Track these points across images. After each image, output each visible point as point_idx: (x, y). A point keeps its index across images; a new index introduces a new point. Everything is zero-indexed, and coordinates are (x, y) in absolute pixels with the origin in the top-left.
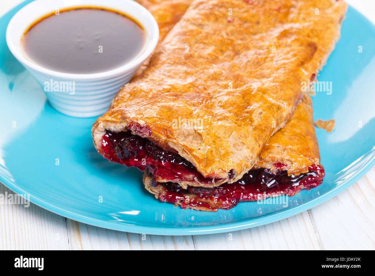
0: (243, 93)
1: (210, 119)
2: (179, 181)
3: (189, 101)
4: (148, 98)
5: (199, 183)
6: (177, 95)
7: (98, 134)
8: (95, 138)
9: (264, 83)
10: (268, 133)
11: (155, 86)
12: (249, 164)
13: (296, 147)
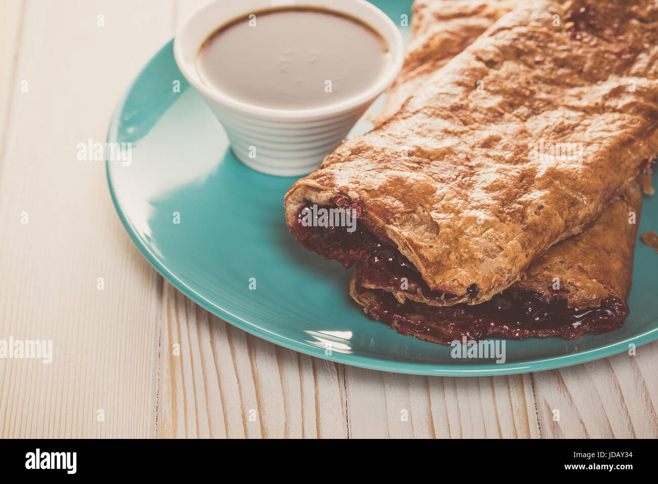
0: (523, 173)
1: (459, 205)
2: (394, 289)
3: (436, 174)
4: (375, 161)
5: (423, 297)
6: (422, 163)
7: (292, 204)
8: (288, 209)
9: (561, 162)
10: (546, 238)
11: (391, 145)
12: (504, 280)
13: (589, 266)
